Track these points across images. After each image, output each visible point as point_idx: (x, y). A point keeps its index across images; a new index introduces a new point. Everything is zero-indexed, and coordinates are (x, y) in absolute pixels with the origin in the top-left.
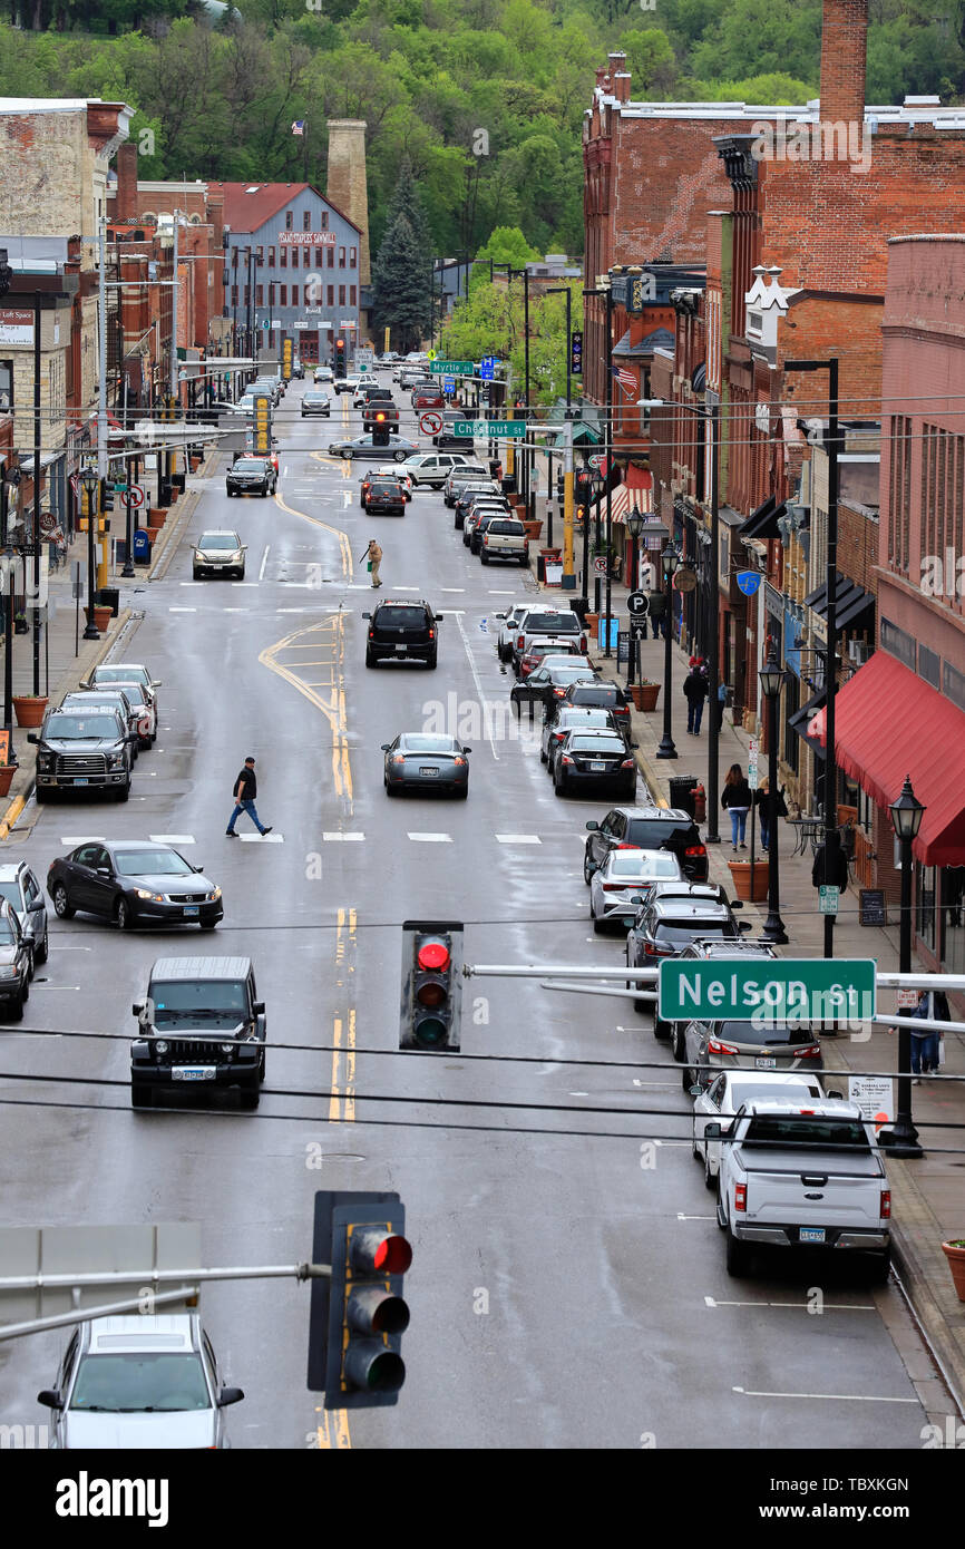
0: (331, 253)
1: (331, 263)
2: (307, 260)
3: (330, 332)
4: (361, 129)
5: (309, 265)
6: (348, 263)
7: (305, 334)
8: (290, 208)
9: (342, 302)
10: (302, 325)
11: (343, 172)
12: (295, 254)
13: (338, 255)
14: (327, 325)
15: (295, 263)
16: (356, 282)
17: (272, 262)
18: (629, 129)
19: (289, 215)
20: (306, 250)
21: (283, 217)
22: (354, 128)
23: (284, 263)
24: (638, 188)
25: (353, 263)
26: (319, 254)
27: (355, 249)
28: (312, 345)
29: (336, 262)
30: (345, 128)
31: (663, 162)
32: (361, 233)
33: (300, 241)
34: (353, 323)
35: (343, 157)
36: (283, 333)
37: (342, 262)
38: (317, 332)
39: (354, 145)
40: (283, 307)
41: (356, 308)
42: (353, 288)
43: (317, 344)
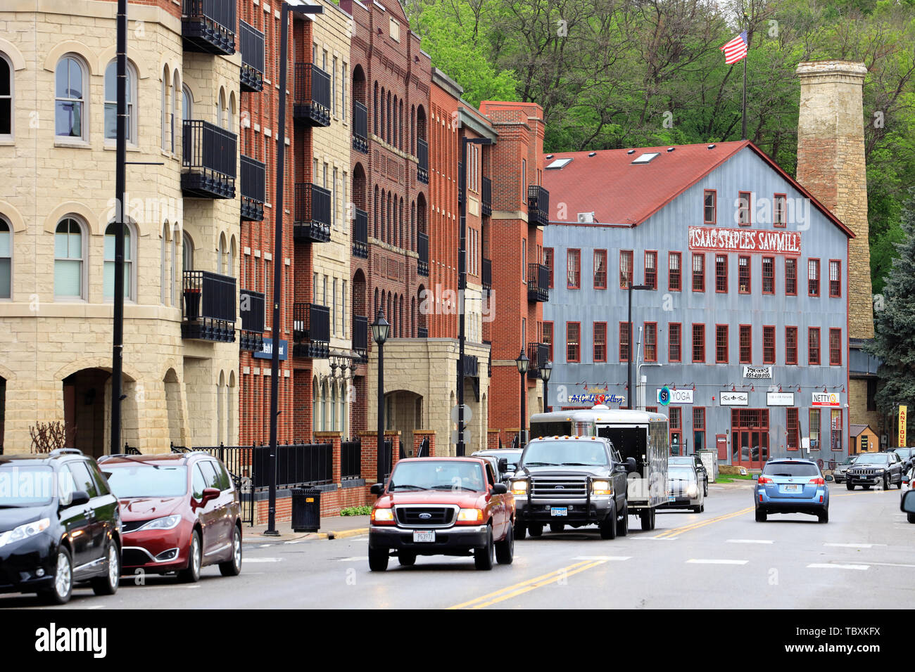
0: (792, 268)
1: (792, 288)
2: (745, 279)
3: (792, 413)
4: (856, 75)
5: (748, 289)
6: (825, 287)
7: (743, 417)
8: (711, 184)
9: (814, 357)
10: (739, 400)
11: (824, 148)
12: (721, 268)
13: (805, 273)
14: (788, 400)
15: (722, 285)
16: (840, 323)
17: (675, 281)
19: (710, 199)
20: (744, 262)
21: (696, 200)
22: (845, 74)
23: (699, 282)
25: (836, 288)
26: (769, 268)
27: (839, 263)
28: (755, 435)
29: (803, 286)
30: (828, 74)
32: (849, 235)
33: (732, 244)
34: (835, 397)
35: (823, 123)
36: (699, 412)
37: (814, 286)
38: (765, 412)
39: (843, 103)
40: (698, 365)
41: (841, 371)
42: (836, 332)
43: (766, 435)
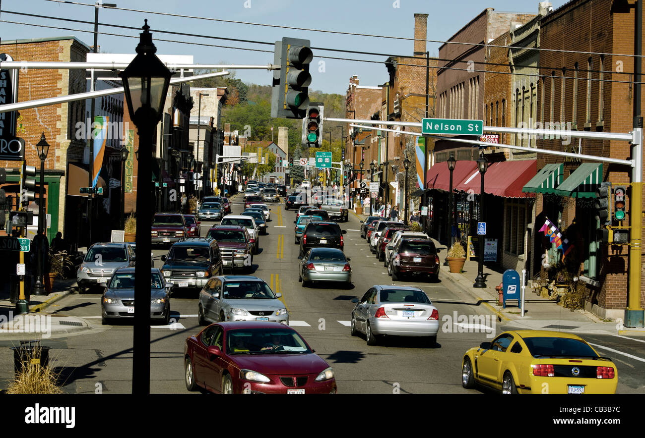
18: (358, 91)
24: (361, 106)
31: (367, 100)
41: (284, 173)
